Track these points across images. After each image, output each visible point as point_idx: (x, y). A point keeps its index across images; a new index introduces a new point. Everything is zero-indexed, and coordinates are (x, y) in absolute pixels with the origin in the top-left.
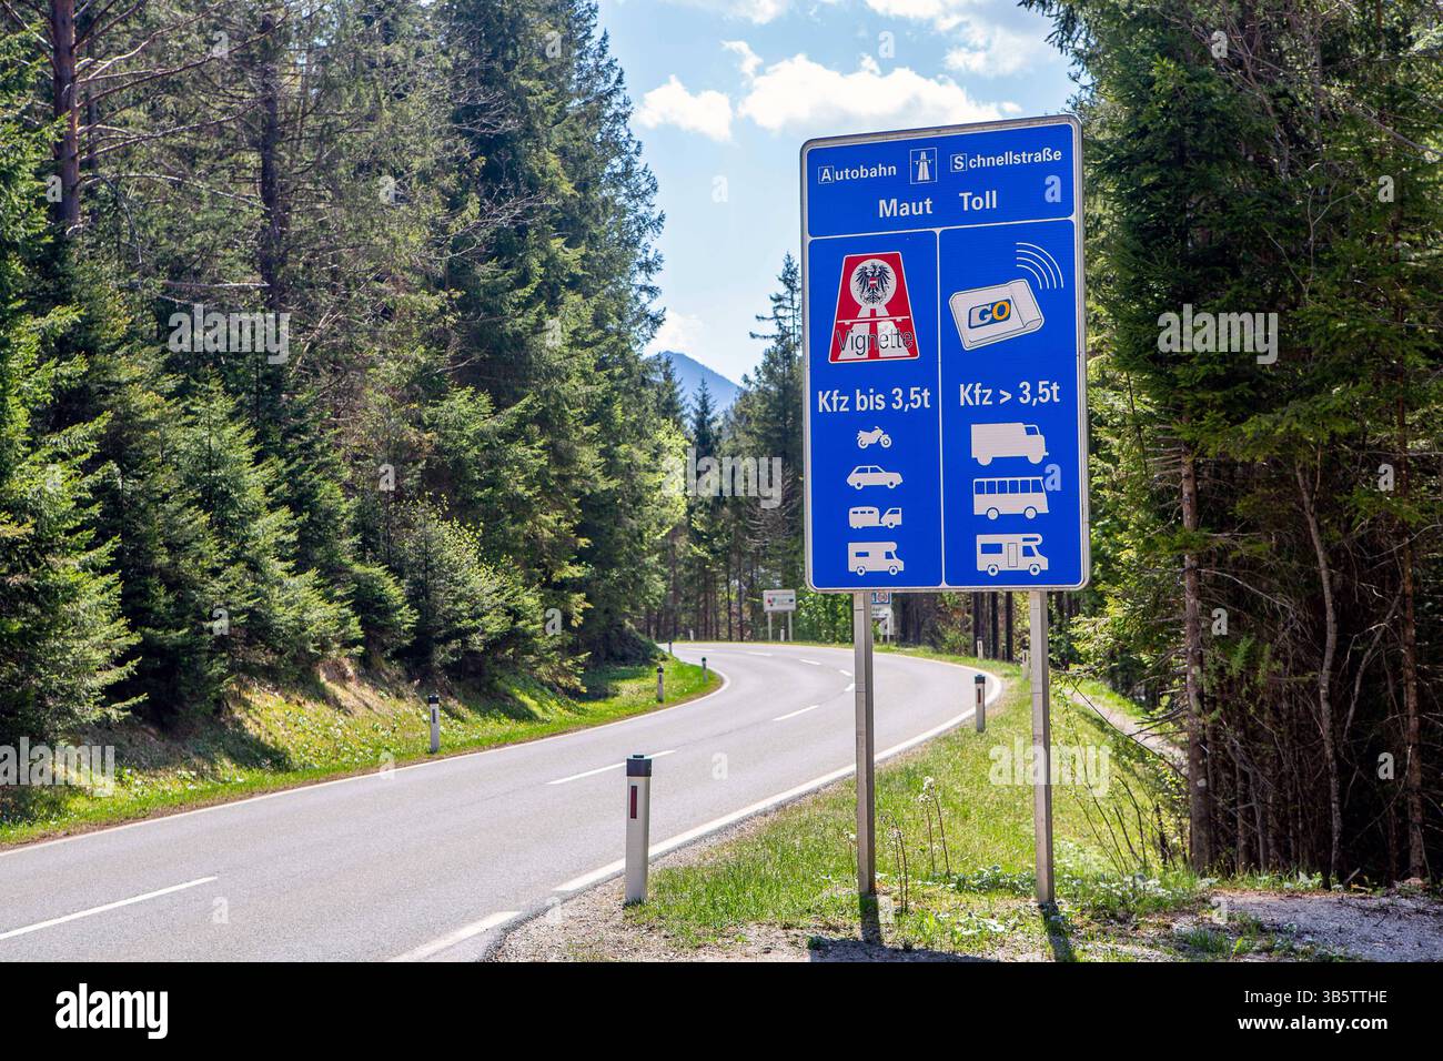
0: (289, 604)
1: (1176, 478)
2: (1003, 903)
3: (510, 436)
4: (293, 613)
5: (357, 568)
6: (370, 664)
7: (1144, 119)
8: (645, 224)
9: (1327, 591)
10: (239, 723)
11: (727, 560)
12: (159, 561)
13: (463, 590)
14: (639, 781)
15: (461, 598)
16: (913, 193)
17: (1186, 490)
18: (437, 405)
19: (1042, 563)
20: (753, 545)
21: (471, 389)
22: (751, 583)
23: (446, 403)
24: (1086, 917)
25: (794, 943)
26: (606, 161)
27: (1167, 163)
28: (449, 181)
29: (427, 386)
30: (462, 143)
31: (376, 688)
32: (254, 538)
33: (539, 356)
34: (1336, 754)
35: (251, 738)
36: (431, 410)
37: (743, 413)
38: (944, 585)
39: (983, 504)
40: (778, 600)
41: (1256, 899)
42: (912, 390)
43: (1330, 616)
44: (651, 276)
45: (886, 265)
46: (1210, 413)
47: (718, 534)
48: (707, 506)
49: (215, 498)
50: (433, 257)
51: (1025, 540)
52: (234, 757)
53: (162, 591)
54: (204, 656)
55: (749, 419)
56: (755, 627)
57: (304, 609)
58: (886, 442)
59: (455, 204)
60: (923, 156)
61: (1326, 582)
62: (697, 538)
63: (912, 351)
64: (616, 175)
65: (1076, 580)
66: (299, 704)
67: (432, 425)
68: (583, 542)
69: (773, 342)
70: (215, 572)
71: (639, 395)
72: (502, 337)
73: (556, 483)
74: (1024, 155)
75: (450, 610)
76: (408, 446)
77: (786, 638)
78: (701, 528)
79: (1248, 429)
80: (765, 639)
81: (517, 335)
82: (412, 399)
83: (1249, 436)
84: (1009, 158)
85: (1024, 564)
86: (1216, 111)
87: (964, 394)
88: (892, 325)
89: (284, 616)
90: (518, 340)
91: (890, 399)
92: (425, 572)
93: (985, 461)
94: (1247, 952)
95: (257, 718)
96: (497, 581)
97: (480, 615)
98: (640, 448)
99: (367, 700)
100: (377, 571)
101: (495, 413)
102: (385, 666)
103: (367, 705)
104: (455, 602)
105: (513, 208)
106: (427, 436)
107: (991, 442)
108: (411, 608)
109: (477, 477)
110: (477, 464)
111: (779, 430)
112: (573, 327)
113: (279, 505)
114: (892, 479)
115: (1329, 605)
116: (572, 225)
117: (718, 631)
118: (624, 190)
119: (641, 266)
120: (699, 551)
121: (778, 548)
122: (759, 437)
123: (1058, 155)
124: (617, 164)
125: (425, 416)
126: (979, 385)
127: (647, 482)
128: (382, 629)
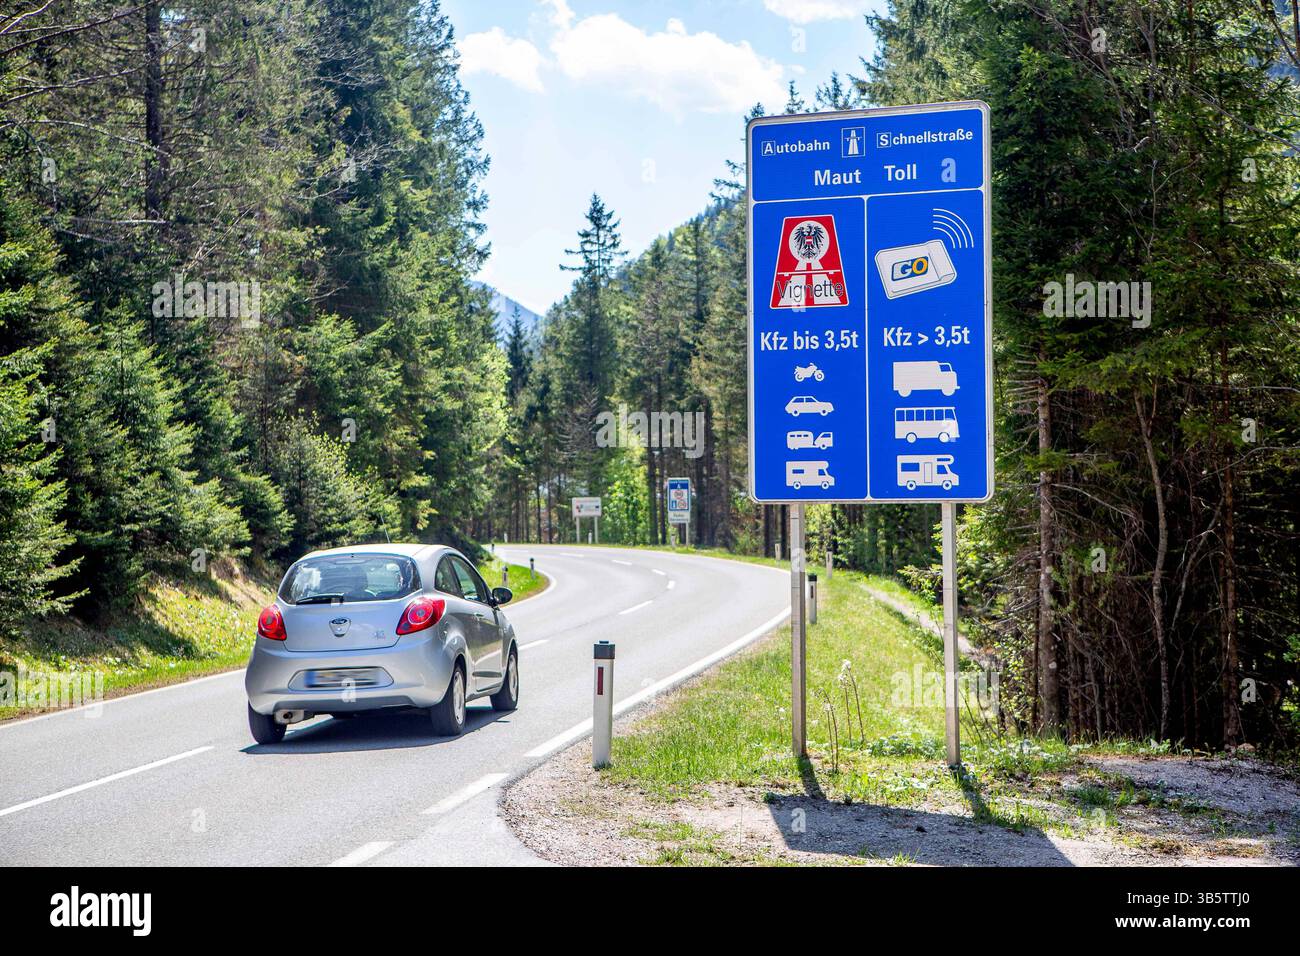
0: (195, 509)
1: (1034, 406)
2: (919, 765)
3: (370, 359)
4: (200, 517)
5: (243, 478)
6: (252, 563)
7: (1012, 99)
8: (471, 167)
9: (1160, 503)
10: (149, 616)
11: (537, 471)
12: (85, 470)
13: (334, 497)
14: (604, 663)
15: (332, 504)
16: (843, 165)
17: (1042, 417)
18: (306, 330)
19: (953, 479)
20: (562, 457)
21: (337, 316)
22: (558, 491)
23: (314, 329)
24: (990, 777)
25: (752, 798)
26: (438, 109)
27: (1030, 138)
28: (317, 130)
29: (297, 314)
30: (329, 94)
31: (259, 585)
32: (164, 450)
33: (394, 287)
34: (1166, 640)
35: (160, 628)
36: (301, 335)
37: (552, 338)
38: (869, 498)
39: (903, 430)
40: (585, 506)
41: (1117, 761)
42: (843, 332)
43: (1162, 524)
44: (478, 214)
45: (820, 226)
46: (1070, 352)
47: (530, 447)
48: (520, 421)
49: (125, 413)
50: (301, 196)
51: (939, 460)
52: (149, 646)
53: (89, 497)
54: (124, 555)
55: (558, 343)
56: (564, 530)
57: (209, 514)
58: (820, 376)
59: (323, 149)
60: (853, 134)
61: (1159, 495)
62: (511, 450)
63: (843, 299)
64: (447, 122)
65: (983, 493)
66: (197, 598)
67: (301, 348)
68: (429, 454)
69: (579, 275)
70: (133, 481)
71: (469, 322)
72: (362, 268)
73: (405, 403)
74: (940, 134)
75: (322, 515)
76: (281, 368)
77: (593, 540)
78: (514, 441)
79: (1105, 366)
80: (573, 541)
81: (374, 268)
82: (287, 327)
83: (1104, 372)
84: (928, 137)
85: (938, 480)
86: (1072, 93)
87: (887, 336)
88: (825, 277)
89: (192, 520)
90: (376, 273)
91: (823, 340)
92: (299, 481)
93: (905, 393)
94: (1127, 804)
95: (163, 611)
96: (363, 488)
97: (345, 520)
98: (471, 370)
99: (253, 596)
100: (261, 480)
101: (358, 337)
102: (264, 565)
103: (254, 601)
104: (325, 508)
105: (373, 152)
106: (299, 359)
107: (910, 377)
108: (290, 513)
109: (342, 395)
110: (342, 384)
111: (585, 353)
112: (423, 261)
113: (175, 420)
114: (825, 408)
115: (1161, 514)
116: (414, 168)
117: (528, 533)
118: (454, 135)
119: (469, 205)
120: (513, 462)
121: (585, 459)
122: (568, 360)
123: (969, 135)
124: (448, 113)
125: (296, 341)
126: (900, 329)
127: (477, 401)
128: (263, 532)
